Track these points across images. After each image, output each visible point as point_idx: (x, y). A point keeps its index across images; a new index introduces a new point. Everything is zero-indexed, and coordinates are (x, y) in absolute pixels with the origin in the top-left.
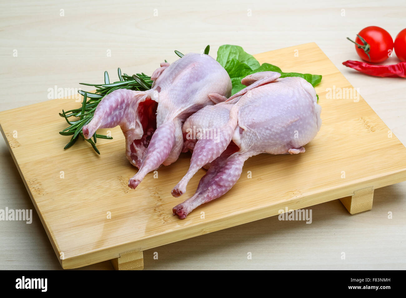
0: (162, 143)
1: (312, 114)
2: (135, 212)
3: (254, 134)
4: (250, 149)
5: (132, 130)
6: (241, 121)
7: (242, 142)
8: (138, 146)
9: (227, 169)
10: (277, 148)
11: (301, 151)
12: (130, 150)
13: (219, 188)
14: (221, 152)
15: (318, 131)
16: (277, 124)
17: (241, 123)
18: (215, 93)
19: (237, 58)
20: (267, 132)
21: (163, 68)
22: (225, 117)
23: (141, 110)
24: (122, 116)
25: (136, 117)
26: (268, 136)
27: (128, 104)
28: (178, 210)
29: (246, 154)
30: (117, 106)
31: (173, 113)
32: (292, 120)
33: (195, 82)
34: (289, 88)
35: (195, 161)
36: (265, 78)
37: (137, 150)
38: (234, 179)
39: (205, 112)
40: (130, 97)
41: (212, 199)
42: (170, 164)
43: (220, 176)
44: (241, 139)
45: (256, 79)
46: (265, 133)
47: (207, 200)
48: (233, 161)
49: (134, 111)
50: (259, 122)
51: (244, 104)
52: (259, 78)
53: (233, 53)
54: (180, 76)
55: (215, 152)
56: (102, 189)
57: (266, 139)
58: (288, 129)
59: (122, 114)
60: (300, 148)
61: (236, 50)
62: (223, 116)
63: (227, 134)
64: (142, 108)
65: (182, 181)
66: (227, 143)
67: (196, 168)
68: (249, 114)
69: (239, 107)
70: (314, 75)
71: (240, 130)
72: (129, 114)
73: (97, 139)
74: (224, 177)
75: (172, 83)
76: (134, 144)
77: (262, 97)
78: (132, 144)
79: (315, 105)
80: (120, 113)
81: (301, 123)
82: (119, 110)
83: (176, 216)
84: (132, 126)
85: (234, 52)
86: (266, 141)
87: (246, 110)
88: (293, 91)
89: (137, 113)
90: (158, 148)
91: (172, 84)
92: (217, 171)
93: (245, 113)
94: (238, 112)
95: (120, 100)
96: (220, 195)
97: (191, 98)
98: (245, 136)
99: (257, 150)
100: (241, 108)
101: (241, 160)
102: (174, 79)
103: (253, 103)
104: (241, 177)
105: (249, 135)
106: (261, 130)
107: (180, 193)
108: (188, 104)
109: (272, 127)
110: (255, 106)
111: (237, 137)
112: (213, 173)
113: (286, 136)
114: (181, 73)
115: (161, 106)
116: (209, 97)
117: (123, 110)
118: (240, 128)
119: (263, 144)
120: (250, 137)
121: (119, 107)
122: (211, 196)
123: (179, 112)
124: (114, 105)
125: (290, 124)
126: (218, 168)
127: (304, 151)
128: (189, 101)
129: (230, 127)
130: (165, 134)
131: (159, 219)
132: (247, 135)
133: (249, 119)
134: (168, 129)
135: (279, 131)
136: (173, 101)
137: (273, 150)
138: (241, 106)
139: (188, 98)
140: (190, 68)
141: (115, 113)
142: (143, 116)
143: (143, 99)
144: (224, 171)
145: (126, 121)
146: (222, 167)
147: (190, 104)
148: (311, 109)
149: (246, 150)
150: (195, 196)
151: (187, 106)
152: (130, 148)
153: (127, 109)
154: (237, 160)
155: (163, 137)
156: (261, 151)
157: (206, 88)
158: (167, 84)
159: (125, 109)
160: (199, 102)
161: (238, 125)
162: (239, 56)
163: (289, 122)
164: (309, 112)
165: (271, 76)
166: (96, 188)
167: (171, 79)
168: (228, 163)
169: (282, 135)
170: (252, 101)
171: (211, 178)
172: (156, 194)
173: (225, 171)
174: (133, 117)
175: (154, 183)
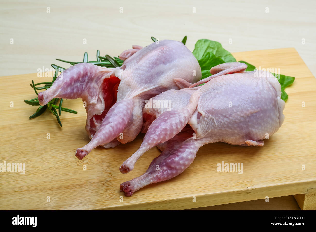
0: (116, 117)
1: (274, 108)
2: (83, 184)
3: (212, 121)
4: (206, 135)
5: (93, 105)
6: (201, 106)
7: (199, 126)
8: (98, 122)
9: (180, 152)
10: (234, 138)
11: (259, 143)
12: (89, 125)
13: (169, 170)
14: (175, 133)
15: (280, 127)
16: (236, 113)
17: (200, 107)
18: (181, 78)
19: (214, 53)
20: (225, 120)
21: (135, 50)
22: (185, 100)
23: (105, 87)
24: (83, 89)
25: (99, 93)
26: (226, 124)
27: (91, 78)
28: (125, 186)
29: (202, 139)
30: (79, 78)
31: (135, 92)
32: (252, 111)
33: (162, 64)
34: (253, 80)
35: (147, 140)
36: (231, 68)
37: (96, 125)
38: (187, 163)
39: (167, 94)
40: (94, 71)
41: (161, 180)
42: (126, 142)
43: (172, 158)
44: (198, 123)
45: (223, 69)
46: (223, 120)
47: (156, 181)
48: (188, 145)
49: (97, 87)
50: (218, 109)
51: (206, 90)
52: (226, 68)
53: (211, 48)
54: (146, 57)
55: (168, 133)
56: (56, 159)
57: (224, 127)
58: (247, 119)
59: (84, 86)
60: (259, 141)
61: (214, 45)
62: (184, 99)
63: (183, 116)
64: (106, 85)
65: (131, 157)
66: (182, 126)
67: (147, 146)
68: (209, 100)
69: (201, 93)
70: (288, 77)
71: (198, 115)
72: (92, 88)
73: (62, 112)
74: (176, 159)
75: (137, 62)
76: (94, 119)
77: (225, 84)
78: (92, 118)
79: (279, 100)
80: (82, 86)
81: (261, 115)
82: (80, 83)
83: (122, 193)
84: (94, 100)
85: (213, 46)
86: (223, 129)
87: (207, 96)
88: (257, 83)
89: (101, 89)
90: (111, 123)
91: (137, 64)
92: (170, 153)
93: (206, 99)
94: (199, 98)
95: (82, 72)
96: (170, 177)
97: (155, 80)
98: (203, 122)
99: (214, 138)
100: (203, 94)
101: (196, 145)
102: (140, 59)
103: (215, 90)
104: (193, 162)
105: (206, 121)
106: (219, 117)
107: (127, 169)
108: (152, 85)
109: (231, 115)
110: (217, 93)
111: (194, 120)
112: (166, 155)
113: (245, 126)
114: (149, 54)
115: (123, 83)
116: (174, 81)
117: (85, 83)
118: (199, 113)
119: (220, 131)
120: (208, 123)
121: (81, 79)
122: (161, 177)
123: (140, 91)
124: (75, 76)
125: (250, 115)
126: (172, 151)
127: (263, 144)
128: (153, 82)
129: (188, 110)
130: (121, 110)
131: (105, 194)
132: (204, 120)
133: (209, 105)
134: (126, 105)
135: (237, 121)
136: (136, 80)
137: (231, 140)
138: (203, 92)
139: (153, 79)
140: (159, 51)
141: (77, 85)
142: (107, 93)
143: (108, 76)
144: (176, 154)
145: (88, 94)
146: (176, 150)
147: (154, 85)
148: (273, 102)
149: (203, 136)
150: (144, 175)
151: (151, 87)
152: (89, 122)
153: (90, 83)
154: (192, 145)
155: (119, 113)
156: (219, 139)
157: (172, 72)
158: (133, 63)
159: (88, 83)
160: (163, 85)
161: (196, 109)
162: (217, 51)
163: (249, 112)
164: (271, 106)
165: (237, 66)
166: (50, 158)
167: (138, 58)
168: (183, 146)
169: (241, 124)
170: (215, 88)
171: (164, 159)
172: (108, 170)
173: (178, 154)
174: (96, 92)
175: (109, 159)
